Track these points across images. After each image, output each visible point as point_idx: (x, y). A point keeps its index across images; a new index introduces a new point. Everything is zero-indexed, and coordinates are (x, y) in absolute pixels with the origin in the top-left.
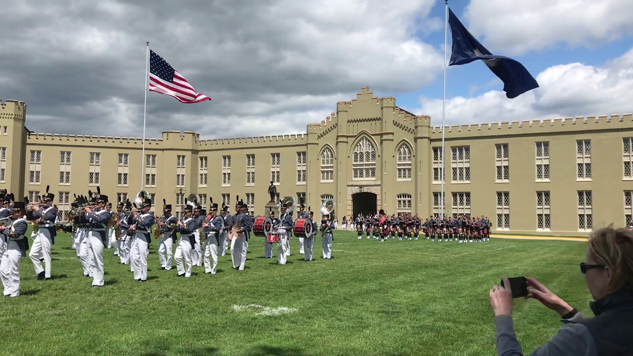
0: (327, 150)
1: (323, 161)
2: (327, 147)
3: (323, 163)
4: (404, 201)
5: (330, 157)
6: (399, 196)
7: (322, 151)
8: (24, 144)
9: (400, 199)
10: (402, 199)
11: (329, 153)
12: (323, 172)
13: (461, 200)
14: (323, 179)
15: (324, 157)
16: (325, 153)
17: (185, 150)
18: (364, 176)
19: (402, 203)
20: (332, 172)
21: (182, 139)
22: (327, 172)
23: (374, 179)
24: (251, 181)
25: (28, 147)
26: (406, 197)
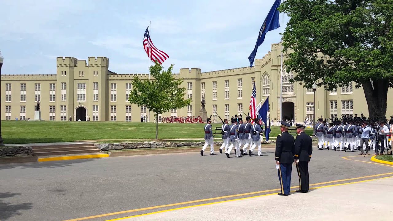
0: (266, 75)
1: (264, 82)
2: (266, 74)
3: (264, 84)
4: (311, 107)
5: (268, 80)
6: (308, 104)
7: (263, 76)
8: (108, 80)
9: (308, 105)
10: (309, 105)
11: (267, 77)
12: (264, 89)
13: (348, 105)
14: (264, 94)
15: (264, 80)
16: (265, 77)
17: (192, 79)
18: (287, 91)
19: (309, 108)
20: (269, 89)
21: (190, 73)
22: (267, 89)
23: (293, 93)
24: (227, 97)
25: (110, 81)
26: (311, 105)
